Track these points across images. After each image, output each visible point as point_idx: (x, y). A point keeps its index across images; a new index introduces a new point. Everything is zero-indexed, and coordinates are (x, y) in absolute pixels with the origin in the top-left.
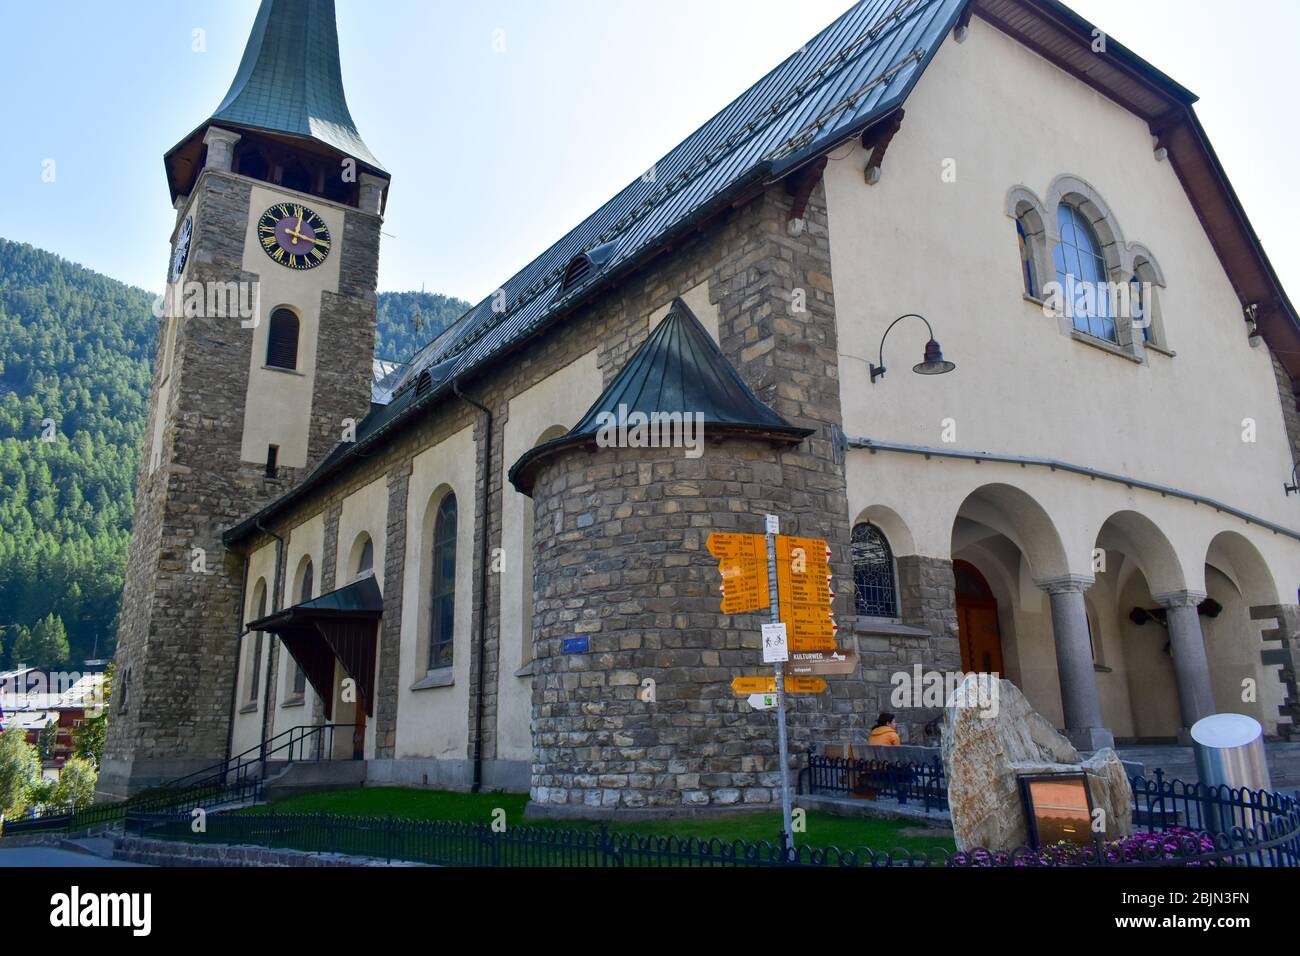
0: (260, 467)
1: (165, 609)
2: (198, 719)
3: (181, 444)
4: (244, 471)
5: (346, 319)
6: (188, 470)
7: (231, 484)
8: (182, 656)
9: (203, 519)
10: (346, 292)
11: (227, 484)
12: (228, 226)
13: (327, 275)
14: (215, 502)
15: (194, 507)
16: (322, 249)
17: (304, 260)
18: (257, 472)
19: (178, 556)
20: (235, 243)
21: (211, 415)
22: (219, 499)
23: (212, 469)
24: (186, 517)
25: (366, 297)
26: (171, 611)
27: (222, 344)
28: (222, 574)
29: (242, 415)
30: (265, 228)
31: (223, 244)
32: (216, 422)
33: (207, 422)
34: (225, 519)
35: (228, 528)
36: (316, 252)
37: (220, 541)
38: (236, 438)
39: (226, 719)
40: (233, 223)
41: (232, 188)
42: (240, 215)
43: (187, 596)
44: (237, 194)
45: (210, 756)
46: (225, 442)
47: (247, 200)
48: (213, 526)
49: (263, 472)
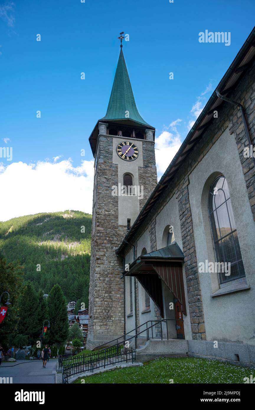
0: (125, 227)
1: (99, 278)
2: (113, 319)
3: (99, 221)
4: (120, 228)
5: (147, 175)
6: (102, 229)
7: (116, 233)
8: (106, 295)
9: (109, 245)
10: (146, 166)
11: (115, 233)
12: (107, 151)
13: (139, 162)
14: (112, 239)
15: (105, 241)
16: (136, 154)
17: (131, 158)
18: (124, 228)
19: (102, 259)
20: (110, 155)
21: (108, 210)
22: (113, 238)
23: (110, 228)
24: (103, 245)
25: (152, 167)
26: (101, 279)
27: (109, 187)
28: (116, 265)
29: (117, 209)
30: (118, 150)
31: (106, 156)
32: (109, 212)
33: (107, 213)
34: (116, 245)
35: (117, 248)
36: (135, 155)
37: (115, 253)
38: (116, 217)
39: (123, 319)
40: (108, 149)
41: (107, 139)
42: (111, 147)
43: (106, 273)
44: (109, 141)
45: (119, 333)
46: (113, 219)
47: (112, 142)
48: (112, 248)
49: (126, 228)
